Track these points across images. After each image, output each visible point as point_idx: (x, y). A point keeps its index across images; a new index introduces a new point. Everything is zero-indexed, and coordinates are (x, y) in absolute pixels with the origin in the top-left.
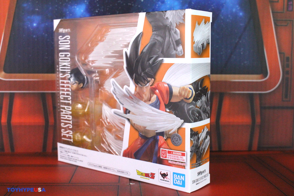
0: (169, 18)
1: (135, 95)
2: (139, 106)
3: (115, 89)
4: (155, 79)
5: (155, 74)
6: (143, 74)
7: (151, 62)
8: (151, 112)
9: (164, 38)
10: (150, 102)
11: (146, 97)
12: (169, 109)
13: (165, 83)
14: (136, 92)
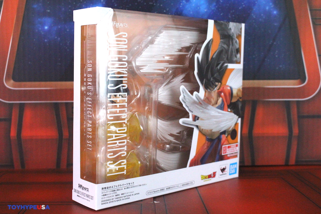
0: (232, 28)
1: (204, 100)
2: (206, 110)
3: (185, 97)
4: (221, 83)
5: (222, 78)
6: (212, 79)
7: (219, 67)
8: (217, 114)
9: (228, 46)
10: (217, 105)
11: (213, 101)
12: (230, 109)
13: (228, 86)
14: (205, 97)
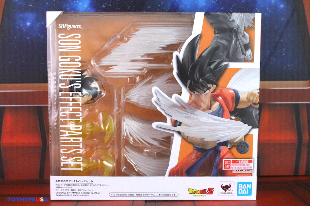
1: (189, 104)
2: (193, 115)
3: (159, 99)
4: (217, 85)
5: (218, 80)
6: (201, 80)
7: (212, 67)
8: (211, 121)
10: (211, 111)
11: (204, 106)
12: (234, 116)
13: (230, 89)
14: (191, 101)
